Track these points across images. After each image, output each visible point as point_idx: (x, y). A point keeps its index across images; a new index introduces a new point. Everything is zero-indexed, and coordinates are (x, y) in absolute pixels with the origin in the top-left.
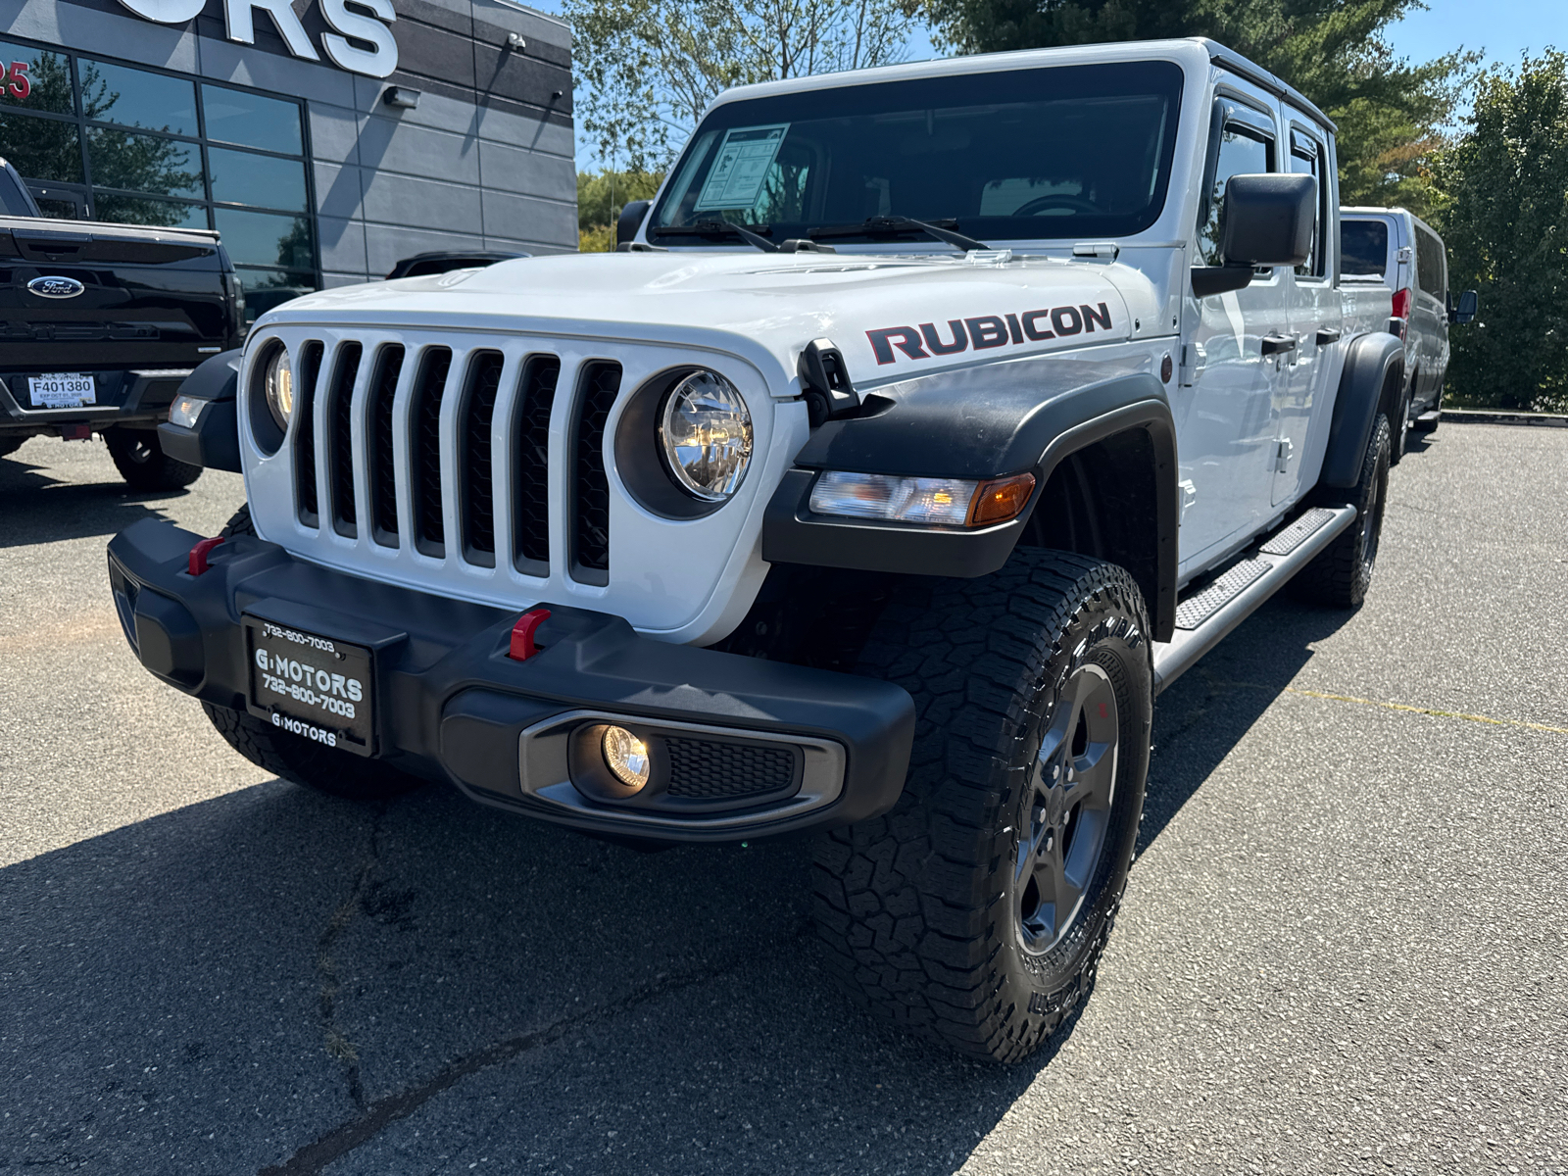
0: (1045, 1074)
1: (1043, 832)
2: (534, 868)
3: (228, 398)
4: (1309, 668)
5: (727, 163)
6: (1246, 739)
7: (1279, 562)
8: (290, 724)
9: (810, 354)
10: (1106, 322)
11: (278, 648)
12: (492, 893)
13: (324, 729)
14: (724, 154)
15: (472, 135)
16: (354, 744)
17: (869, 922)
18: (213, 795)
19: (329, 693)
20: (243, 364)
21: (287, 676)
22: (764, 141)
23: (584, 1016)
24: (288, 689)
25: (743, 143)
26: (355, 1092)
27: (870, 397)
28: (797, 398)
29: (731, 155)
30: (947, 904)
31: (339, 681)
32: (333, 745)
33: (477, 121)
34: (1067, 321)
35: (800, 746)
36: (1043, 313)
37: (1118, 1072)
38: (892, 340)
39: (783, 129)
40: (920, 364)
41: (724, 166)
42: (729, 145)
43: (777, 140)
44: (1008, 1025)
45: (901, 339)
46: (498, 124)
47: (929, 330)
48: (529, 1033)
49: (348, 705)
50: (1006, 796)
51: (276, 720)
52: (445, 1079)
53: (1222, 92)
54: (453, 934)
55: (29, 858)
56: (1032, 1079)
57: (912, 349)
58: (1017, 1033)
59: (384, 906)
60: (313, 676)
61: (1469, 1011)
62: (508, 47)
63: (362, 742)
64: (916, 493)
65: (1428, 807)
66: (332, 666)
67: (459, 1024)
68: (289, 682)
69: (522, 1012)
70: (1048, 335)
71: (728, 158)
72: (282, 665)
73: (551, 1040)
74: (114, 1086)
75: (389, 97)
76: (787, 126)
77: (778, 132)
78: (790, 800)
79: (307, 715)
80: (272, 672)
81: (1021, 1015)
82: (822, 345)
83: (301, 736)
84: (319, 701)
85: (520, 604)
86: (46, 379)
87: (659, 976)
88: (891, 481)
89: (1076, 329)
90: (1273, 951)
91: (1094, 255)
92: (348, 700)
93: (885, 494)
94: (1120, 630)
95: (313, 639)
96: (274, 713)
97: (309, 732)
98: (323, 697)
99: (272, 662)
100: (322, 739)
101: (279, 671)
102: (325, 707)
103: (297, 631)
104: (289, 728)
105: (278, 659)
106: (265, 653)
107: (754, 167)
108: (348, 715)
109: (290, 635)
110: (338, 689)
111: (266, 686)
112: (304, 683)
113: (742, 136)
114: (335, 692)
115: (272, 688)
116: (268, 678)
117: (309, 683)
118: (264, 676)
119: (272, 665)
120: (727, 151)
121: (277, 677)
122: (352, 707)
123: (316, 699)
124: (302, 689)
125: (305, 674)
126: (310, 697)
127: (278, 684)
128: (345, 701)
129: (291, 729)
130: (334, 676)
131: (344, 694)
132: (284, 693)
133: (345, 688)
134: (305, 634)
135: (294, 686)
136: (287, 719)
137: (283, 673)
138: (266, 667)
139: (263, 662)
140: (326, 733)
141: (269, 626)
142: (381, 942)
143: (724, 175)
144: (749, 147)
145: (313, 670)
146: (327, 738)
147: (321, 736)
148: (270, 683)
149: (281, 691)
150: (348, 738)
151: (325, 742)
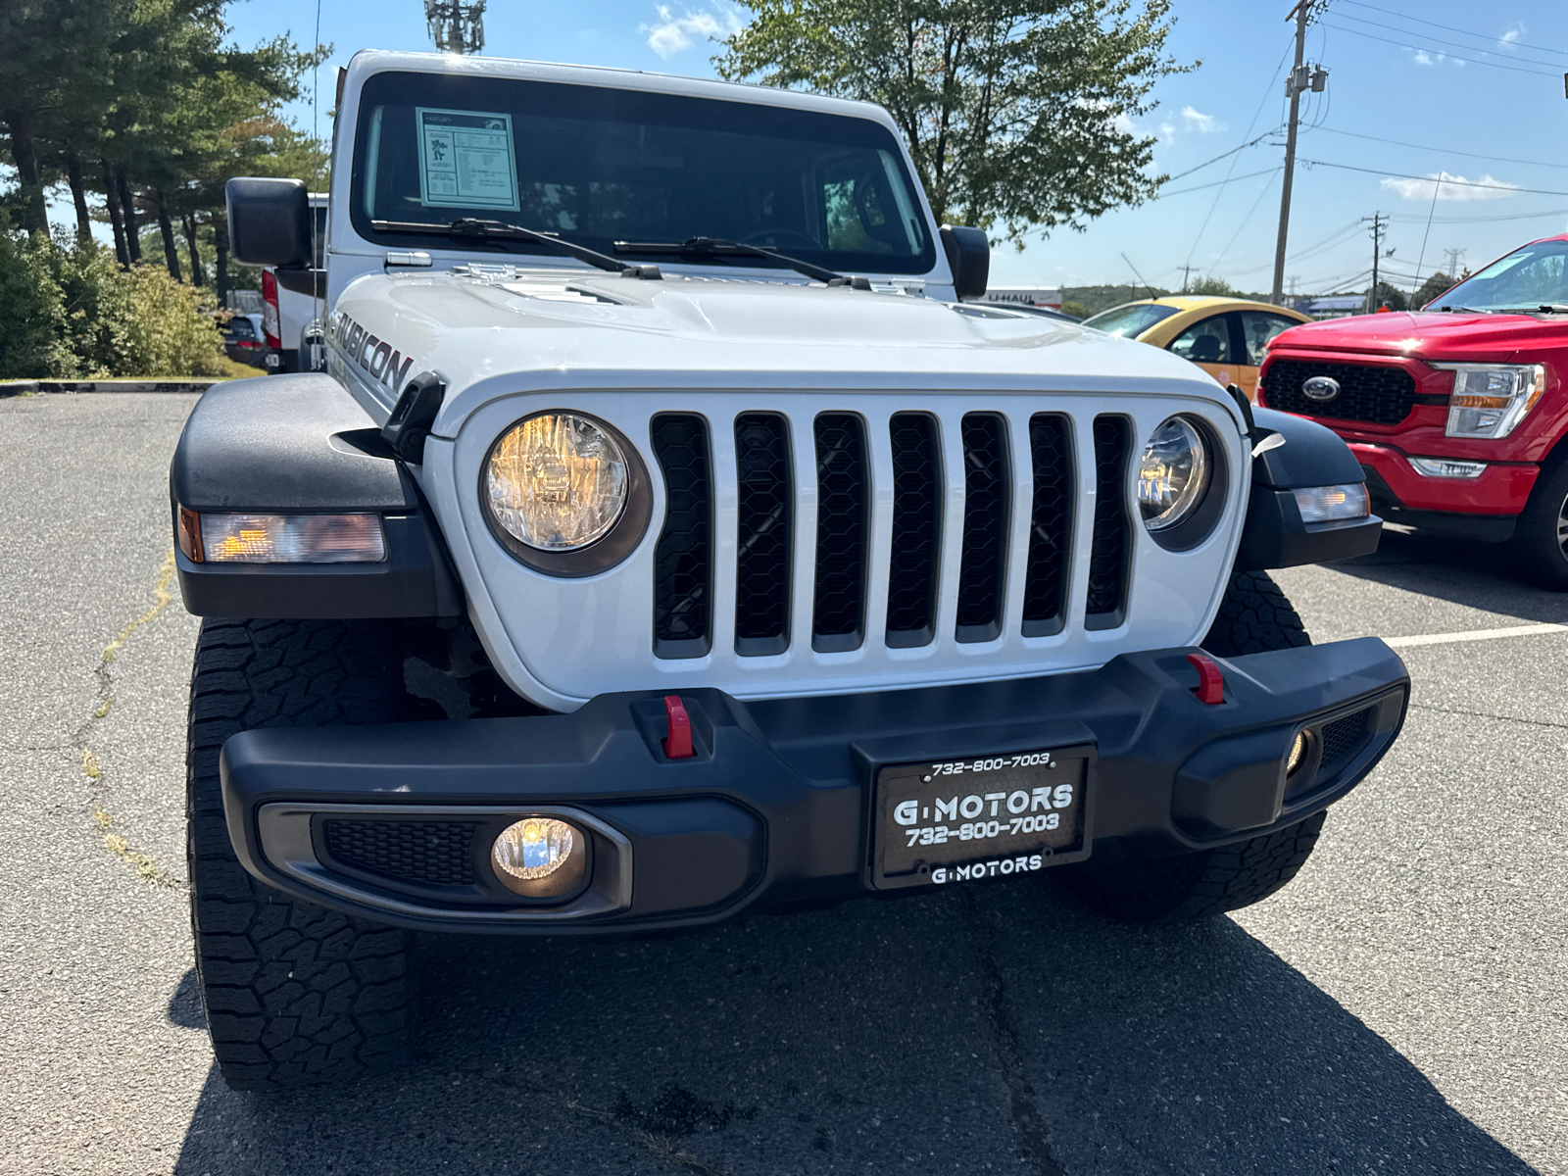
5: (442, 151)
8: (965, 873)
13: (1021, 855)
14: (430, 139)
16: (1064, 855)
19: (1027, 813)
21: (953, 817)
22: (484, 130)
24: (952, 834)
25: (452, 129)
29: (444, 141)
31: (1042, 794)
32: (1040, 866)
39: (503, 120)
41: (439, 155)
42: (426, 127)
43: (502, 133)
49: (1051, 816)
51: (939, 876)
54: (792, 1088)
60: (1003, 803)
63: (1076, 848)
66: (1035, 779)
68: (960, 823)
69: (973, 1092)
71: (440, 145)
72: (945, 808)
76: (506, 117)
77: (499, 123)
79: (983, 851)
80: (922, 823)
83: (987, 879)
84: (1008, 827)
92: (1054, 810)
95: (1019, 758)
96: (932, 871)
97: (997, 868)
98: (1013, 821)
99: (926, 810)
100: (1021, 868)
101: (938, 818)
102: (1014, 832)
103: (994, 756)
104: (963, 877)
105: (939, 803)
106: (915, 803)
107: (487, 161)
108: (1050, 827)
109: (979, 766)
110: (1040, 804)
111: (911, 844)
112: (985, 817)
113: (444, 120)
114: (1034, 808)
115: (923, 842)
116: (916, 832)
117: (994, 813)
118: (909, 832)
119: (925, 816)
120: (432, 136)
121: (934, 825)
122: (1057, 816)
123: (1003, 828)
124: (978, 825)
125: (988, 804)
126: (993, 829)
127: (935, 833)
128: (1047, 813)
129: (968, 878)
130: (1036, 791)
131: (1048, 807)
132: (945, 840)
133: (1051, 798)
134: (1007, 756)
135: (965, 826)
136: (959, 869)
137: (946, 817)
138: (913, 820)
139: (909, 817)
140: (1025, 859)
141: (940, 766)
142: (761, 1141)
143: (446, 165)
144: (464, 134)
145: (1003, 795)
146: (1028, 864)
147: (1018, 866)
148: (921, 837)
149: (938, 841)
150: (1058, 851)
151: (1026, 869)
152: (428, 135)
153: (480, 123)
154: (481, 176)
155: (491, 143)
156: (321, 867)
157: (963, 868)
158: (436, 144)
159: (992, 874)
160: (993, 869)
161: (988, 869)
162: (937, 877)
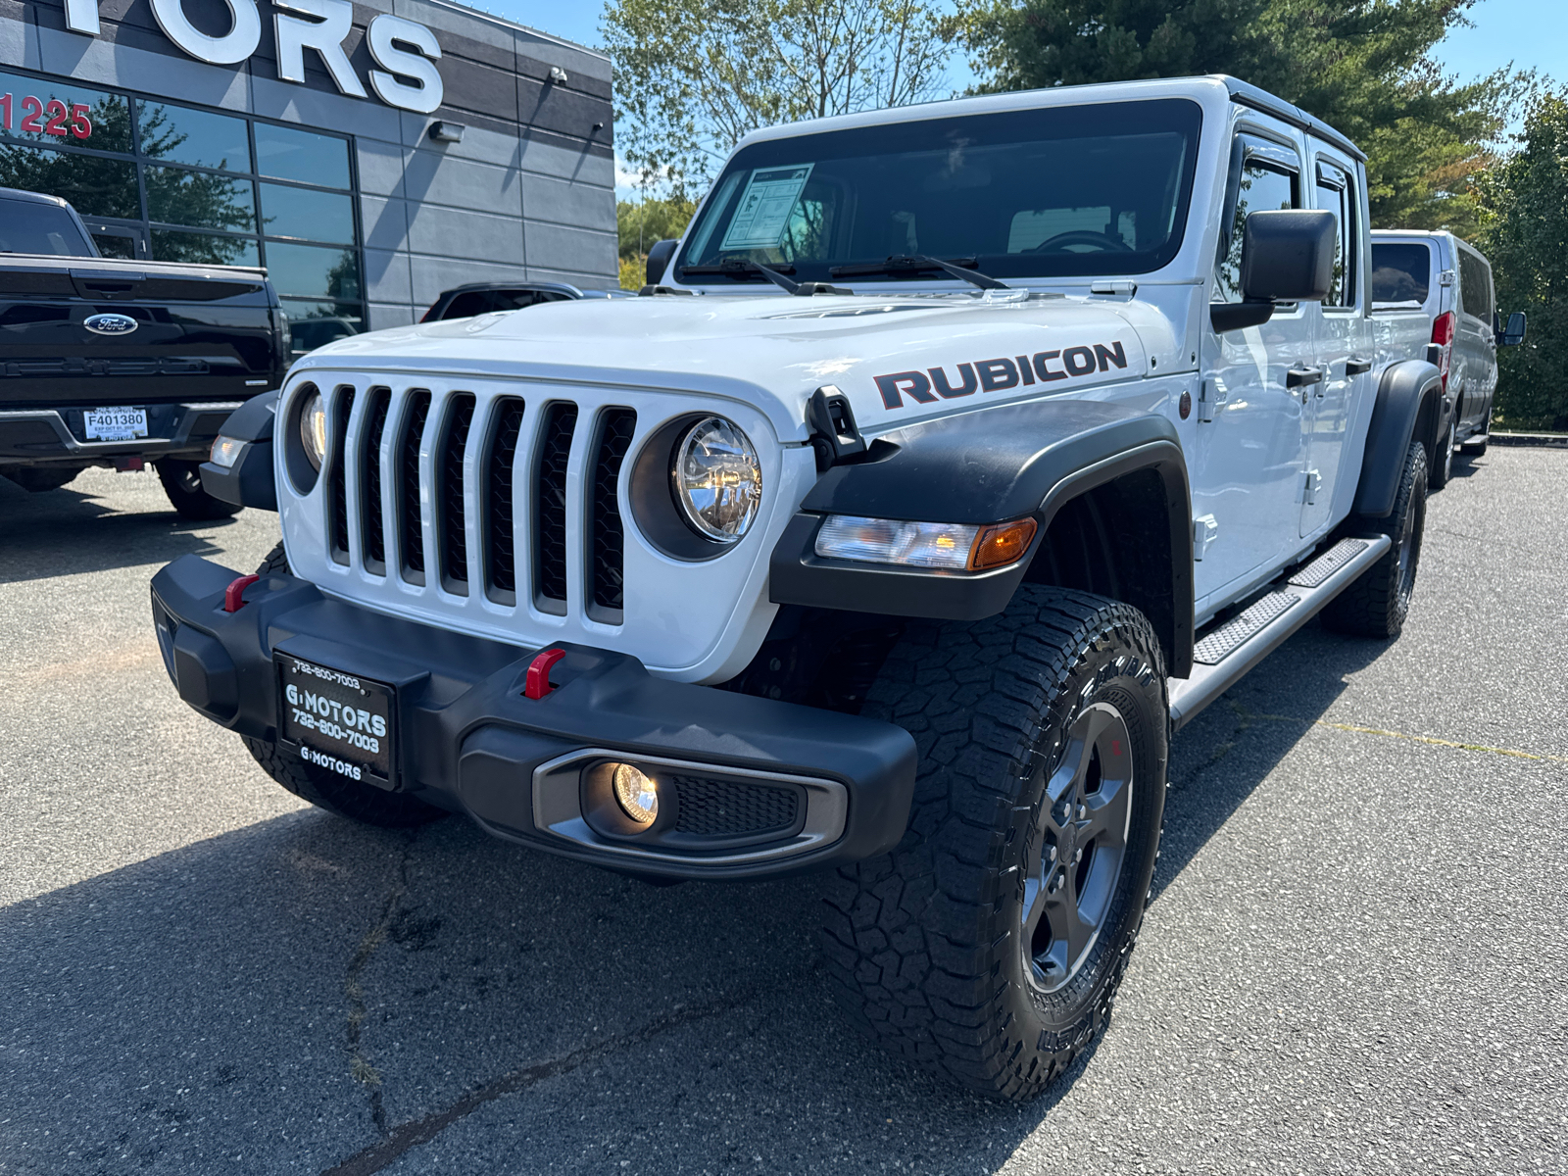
0: (1056, 1111)
1: (1054, 868)
2: (558, 898)
3: (265, 440)
4: (1343, 701)
5: (753, 203)
6: (1274, 773)
7: (1307, 595)
8: (317, 758)
9: (817, 401)
10: (1120, 360)
11: (307, 684)
12: (516, 921)
13: (349, 763)
14: (750, 194)
15: (515, 167)
16: (378, 778)
17: (876, 959)
18: (250, 822)
19: (355, 729)
20: (280, 407)
21: (315, 711)
22: (788, 181)
23: (601, 1045)
24: (316, 724)
25: (769, 183)
26: (378, 1117)
27: (876, 443)
28: (804, 444)
29: (756, 195)
30: (952, 942)
31: (364, 716)
32: (358, 778)
33: (519, 153)
34: (1080, 361)
35: (804, 786)
36: (1055, 354)
37: (1129, 1111)
38: (900, 385)
39: (807, 169)
40: (929, 407)
41: (750, 206)
42: (754, 185)
43: (801, 180)
44: (1016, 1062)
45: (909, 384)
46: (540, 156)
47: (938, 374)
48: (547, 1061)
49: (372, 740)
50: (1011, 835)
51: (305, 752)
52: (465, 1106)
53: (1242, 128)
54: (476, 962)
55: (75, 882)
56: (1042, 1116)
57: (921, 393)
58: (1025, 1070)
59: (412, 933)
60: (340, 711)
61: (1492, 1055)
62: (550, 81)
63: (385, 776)
64: (919, 539)
65: (1459, 844)
66: (358, 700)
67: (480, 1052)
68: (318, 717)
69: (542, 1041)
70: (1060, 375)
71: (753, 198)
72: (311, 701)
73: (569, 1069)
74: (148, 1107)
75: (434, 132)
76: (811, 166)
77: (803, 172)
78: (793, 839)
79: (330, 748)
80: (301, 707)
81: (1029, 1052)
82: (829, 392)
83: (328, 769)
84: (346, 735)
85: (538, 642)
86: (101, 412)
87: (676, 1007)
88: (893, 525)
89: (1089, 369)
90: (1291, 990)
91: (1112, 293)
92: (372, 735)
93: (889, 538)
94: (1132, 668)
95: (340, 676)
96: (303, 746)
97: (335, 765)
98: (349, 732)
99: (301, 697)
100: (348, 773)
101: (308, 706)
102: (351, 742)
103: (325, 668)
104: (316, 761)
105: (306, 694)
106: (295, 688)
107: (778, 207)
108: (373, 750)
109: (318, 672)
110: (363, 725)
111: (296, 720)
112: (331, 718)
113: (766, 177)
114: (360, 727)
115: (302, 722)
116: (298, 713)
117: (336, 718)
118: (294, 710)
119: (301, 701)
120: (752, 191)
121: (306, 711)
122: (376, 742)
123: (343, 734)
124: (329, 724)
125: (332, 709)
126: (337, 732)
127: (307, 719)
129: (319, 762)
130: (360, 712)
131: (369, 730)
133: (370, 724)
134: (332, 671)
135: (321, 721)
136: (315, 753)
137: (311, 708)
138: (296, 702)
139: (293, 698)
140: (351, 767)
141: (300, 663)
143: (749, 215)
144: (774, 186)
145: (340, 706)
146: (352, 772)
147: (346, 770)
148: (299, 717)
149: (309, 726)
150: (375, 772)
151: (351, 775)
152: (753, 188)
153: (788, 175)
154: (768, 221)
157: (317, 753)
159: (332, 767)
160: (332, 764)
161: (330, 763)
162: (303, 753)
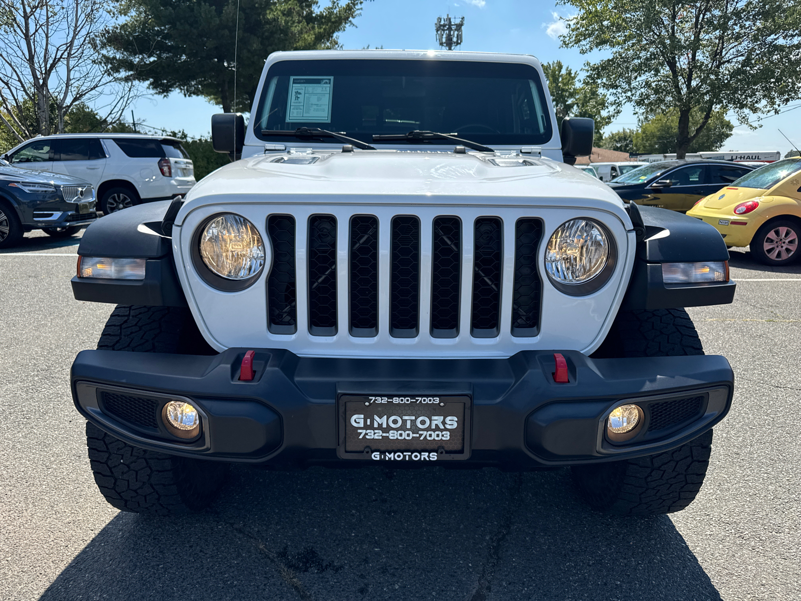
2: (354, 511)
5: (299, 96)
8: (390, 456)
11: (369, 413)
12: (352, 532)
13: (425, 451)
14: (294, 90)
16: (452, 455)
19: (429, 429)
21: (385, 426)
22: (319, 85)
24: (384, 435)
25: (305, 85)
28: (633, 230)
29: (300, 91)
31: (437, 420)
32: (436, 459)
39: (330, 80)
41: (297, 98)
42: (294, 85)
43: (328, 85)
48: (474, 591)
49: (444, 433)
51: (376, 456)
54: (366, 561)
59: (305, 563)
60: (413, 422)
63: (461, 452)
66: (432, 411)
68: (388, 429)
69: (457, 583)
72: (380, 420)
73: (489, 589)
76: (332, 78)
77: (327, 81)
79: (403, 447)
80: (366, 427)
83: (404, 461)
84: (418, 435)
87: (487, 538)
91: (530, 153)
92: (446, 429)
95: (420, 399)
96: (372, 453)
97: (411, 456)
98: (421, 432)
99: (369, 421)
100: (424, 458)
101: (376, 425)
102: (422, 438)
103: (405, 396)
104: (390, 459)
105: (376, 417)
106: (362, 416)
107: (319, 99)
108: (444, 439)
109: (396, 400)
110: (436, 425)
111: (361, 437)
112: (403, 428)
113: (302, 81)
114: (433, 427)
115: (368, 437)
116: (364, 432)
117: (408, 426)
118: (360, 431)
119: (368, 423)
120: (296, 89)
121: (374, 429)
122: (448, 433)
123: (415, 435)
124: (400, 432)
125: (404, 422)
126: (408, 435)
127: (375, 434)
128: (442, 431)
129: (392, 459)
130: (434, 418)
131: (442, 427)
132: (381, 438)
133: (444, 423)
134: (413, 397)
135: (391, 432)
136: (387, 454)
137: (380, 426)
138: (362, 425)
139: (359, 423)
140: (427, 454)
141: (374, 398)
142: (335, 583)
143: (300, 103)
144: (310, 87)
145: (413, 418)
146: (429, 457)
147: (422, 457)
148: (366, 434)
149: (377, 438)
150: (447, 452)
151: (427, 459)
152: (294, 88)
153: (318, 82)
154: (315, 107)
155: (322, 91)
156: (101, 412)
157: (390, 453)
158: (297, 93)
159: (407, 459)
160: (407, 457)
161: (405, 456)
162: (374, 456)
